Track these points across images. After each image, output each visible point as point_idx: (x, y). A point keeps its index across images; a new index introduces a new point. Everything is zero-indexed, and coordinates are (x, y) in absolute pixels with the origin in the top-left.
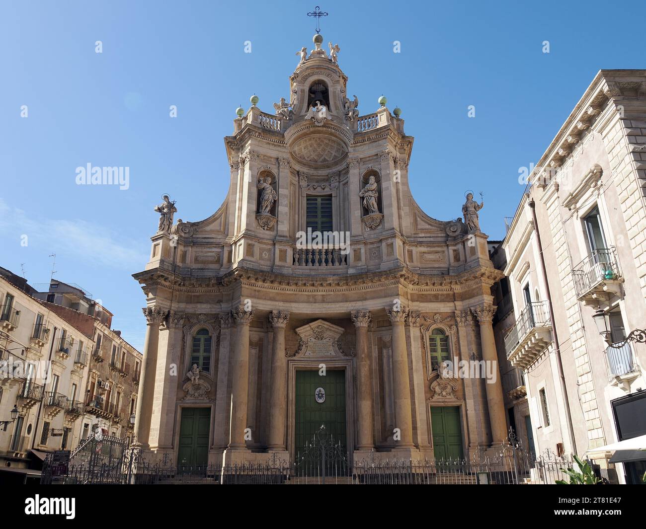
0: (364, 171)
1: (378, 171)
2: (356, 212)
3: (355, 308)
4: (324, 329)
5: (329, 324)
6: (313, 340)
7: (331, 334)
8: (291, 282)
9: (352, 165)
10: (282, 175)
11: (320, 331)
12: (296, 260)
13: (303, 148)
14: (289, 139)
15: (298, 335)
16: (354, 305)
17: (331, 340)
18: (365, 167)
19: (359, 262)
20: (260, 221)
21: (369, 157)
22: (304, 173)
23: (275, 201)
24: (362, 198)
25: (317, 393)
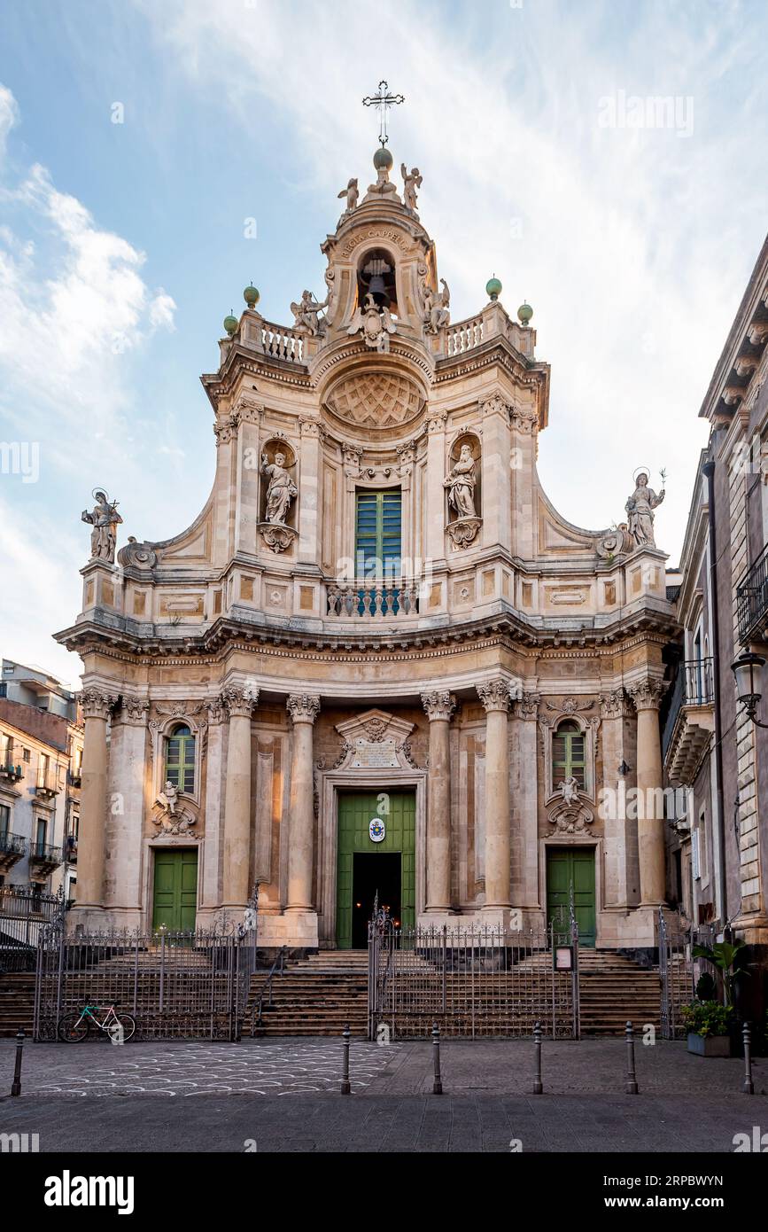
0: (452, 438)
1: (479, 435)
2: (435, 518)
3: (428, 688)
4: (382, 725)
5: (389, 716)
6: (365, 742)
7: (394, 733)
8: (320, 644)
9: (432, 425)
10: (307, 448)
11: (375, 727)
12: (332, 606)
13: (349, 397)
14: (319, 376)
15: (340, 734)
16: (426, 683)
17: (394, 742)
18: (455, 428)
19: (437, 607)
20: (265, 535)
21: (464, 407)
22: (353, 448)
23: (293, 499)
24: (447, 489)
25: (371, 827)
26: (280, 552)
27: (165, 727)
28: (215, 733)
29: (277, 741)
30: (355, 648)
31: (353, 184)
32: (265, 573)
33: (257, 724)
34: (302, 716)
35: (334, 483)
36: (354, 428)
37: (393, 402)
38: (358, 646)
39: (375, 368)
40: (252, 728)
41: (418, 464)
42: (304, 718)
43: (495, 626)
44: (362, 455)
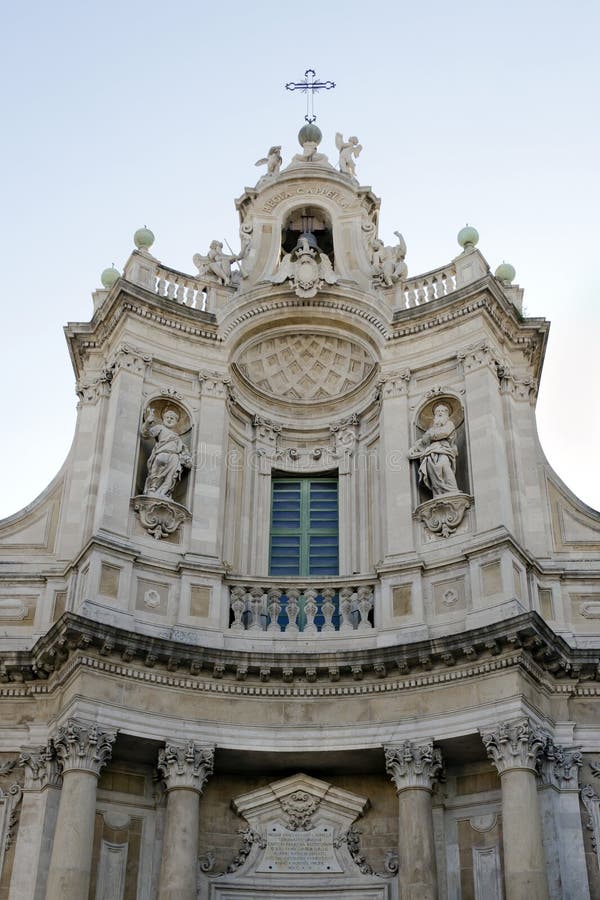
3: (397, 736)
4: (312, 801)
5: (324, 785)
6: (281, 829)
7: (331, 815)
8: (220, 664)
9: (389, 387)
10: (208, 411)
11: (300, 805)
12: (238, 616)
13: (265, 362)
14: (229, 329)
15: (240, 816)
16: (392, 729)
17: (331, 830)
19: (407, 617)
20: (143, 514)
21: (434, 365)
22: (268, 422)
23: (186, 471)
24: (415, 462)
26: (162, 538)
28: (34, 804)
29: (136, 824)
31: (275, 151)
32: (137, 562)
33: (105, 794)
34: (183, 778)
35: (242, 462)
36: (271, 401)
37: (325, 373)
39: (304, 327)
40: (99, 800)
41: (362, 444)
42: (188, 781)
44: (280, 433)
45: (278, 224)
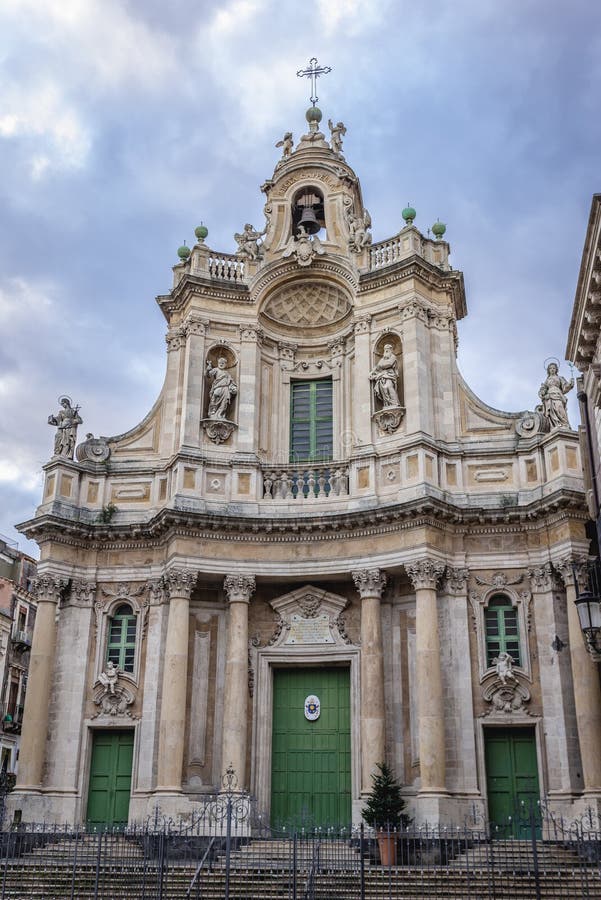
0: (376, 337)
1: (400, 335)
2: (363, 406)
3: (360, 565)
4: (316, 601)
5: (323, 592)
6: (299, 618)
7: (327, 608)
8: (255, 526)
9: (358, 326)
10: (246, 352)
11: (310, 603)
12: (268, 489)
13: (284, 303)
14: (257, 294)
15: (275, 611)
16: (357, 561)
17: (328, 617)
18: (380, 328)
19: (366, 488)
20: (208, 430)
21: (385, 312)
22: (288, 345)
23: (233, 396)
24: (373, 382)
25: (307, 704)
26: (220, 443)
27: (108, 607)
28: (156, 613)
29: (215, 619)
30: (289, 530)
31: (288, 137)
32: (206, 463)
33: (195, 603)
34: (238, 595)
35: (271, 376)
36: (290, 328)
37: (324, 305)
38: (291, 528)
39: (307, 280)
40: (191, 607)
41: (347, 357)
42: (240, 598)
43: (419, 508)
44: (297, 350)
45: (288, 204)
